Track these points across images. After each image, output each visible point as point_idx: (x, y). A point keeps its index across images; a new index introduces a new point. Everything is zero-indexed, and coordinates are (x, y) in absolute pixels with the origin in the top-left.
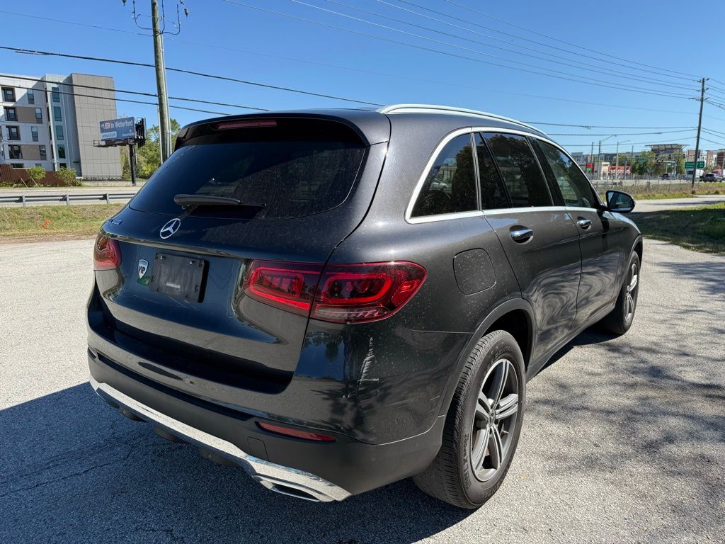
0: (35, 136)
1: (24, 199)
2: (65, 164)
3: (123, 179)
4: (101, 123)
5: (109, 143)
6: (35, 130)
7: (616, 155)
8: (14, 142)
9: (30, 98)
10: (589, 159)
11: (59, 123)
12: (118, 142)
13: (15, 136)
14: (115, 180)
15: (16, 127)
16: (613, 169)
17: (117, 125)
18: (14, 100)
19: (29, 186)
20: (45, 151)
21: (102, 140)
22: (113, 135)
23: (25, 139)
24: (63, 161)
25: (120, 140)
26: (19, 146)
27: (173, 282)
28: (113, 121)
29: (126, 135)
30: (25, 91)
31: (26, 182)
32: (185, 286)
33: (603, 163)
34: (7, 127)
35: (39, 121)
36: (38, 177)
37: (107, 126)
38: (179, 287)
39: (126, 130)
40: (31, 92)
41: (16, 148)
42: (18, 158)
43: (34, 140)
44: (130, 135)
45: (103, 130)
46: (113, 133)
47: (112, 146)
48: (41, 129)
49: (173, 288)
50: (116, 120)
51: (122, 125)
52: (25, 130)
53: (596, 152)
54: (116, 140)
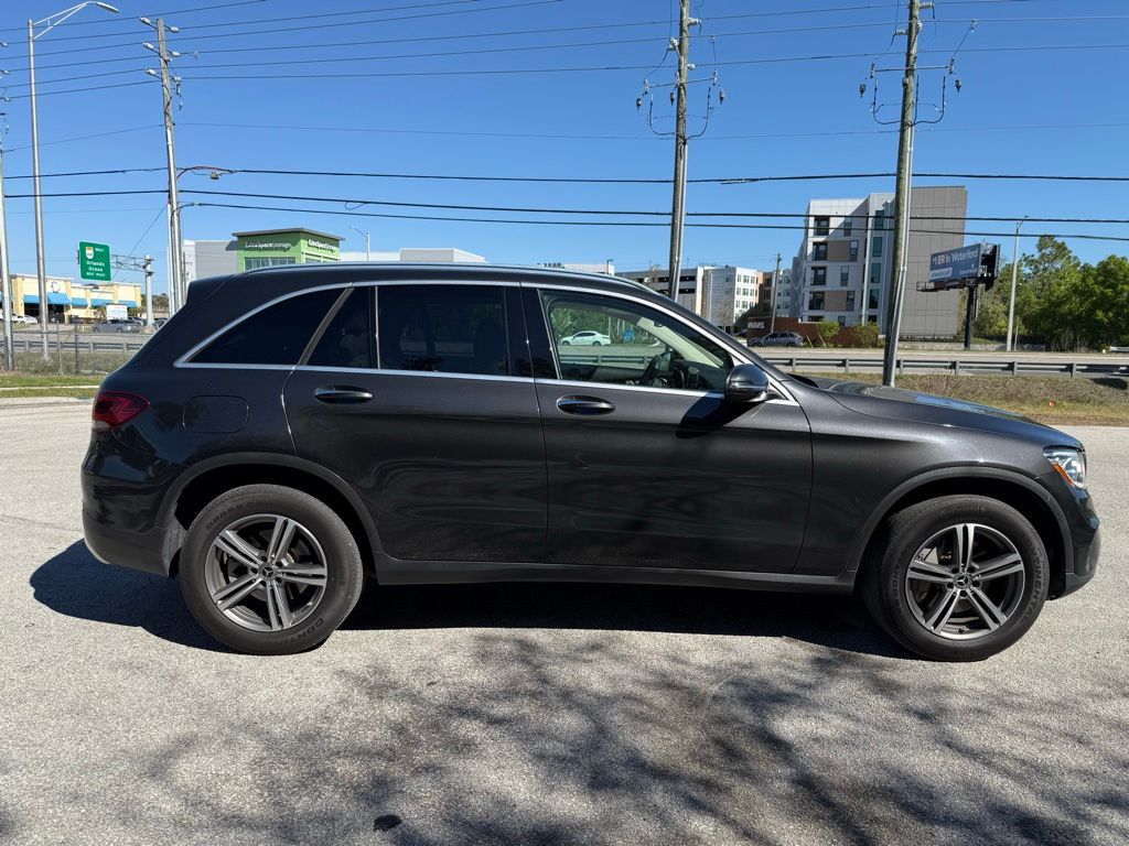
0: (844, 279)
1: (795, 362)
2: (875, 317)
3: (955, 340)
4: (933, 256)
5: (940, 285)
6: (845, 270)
8: (819, 288)
9: (846, 229)
11: (876, 260)
12: (951, 284)
13: (820, 280)
14: (942, 341)
15: (824, 268)
17: (955, 257)
18: (827, 233)
19: (815, 347)
20: (853, 300)
21: (930, 281)
22: (946, 273)
23: (833, 284)
24: (873, 312)
25: (956, 280)
26: (823, 293)
28: (949, 253)
29: (965, 272)
30: (843, 219)
31: (813, 342)
34: (813, 268)
35: (853, 258)
36: (829, 334)
37: (941, 260)
39: (967, 264)
40: (849, 220)
41: (820, 296)
42: (819, 309)
43: (842, 285)
44: (971, 271)
45: (934, 267)
46: (947, 270)
47: (942, 289)
48: (852, 269)
50: (954, 251)
51: (963, 256)
52: (833, 272)
54: (949, 281)
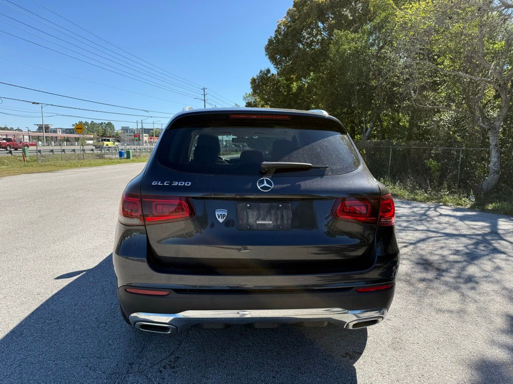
7: (152, 130)
10: (136, 132)
16: (151, 139)
27: (264, 219)
32: (277, 221)
33: (144, 135)
38: (271, 222)
49: (265, 224)
53: (140, 127)
